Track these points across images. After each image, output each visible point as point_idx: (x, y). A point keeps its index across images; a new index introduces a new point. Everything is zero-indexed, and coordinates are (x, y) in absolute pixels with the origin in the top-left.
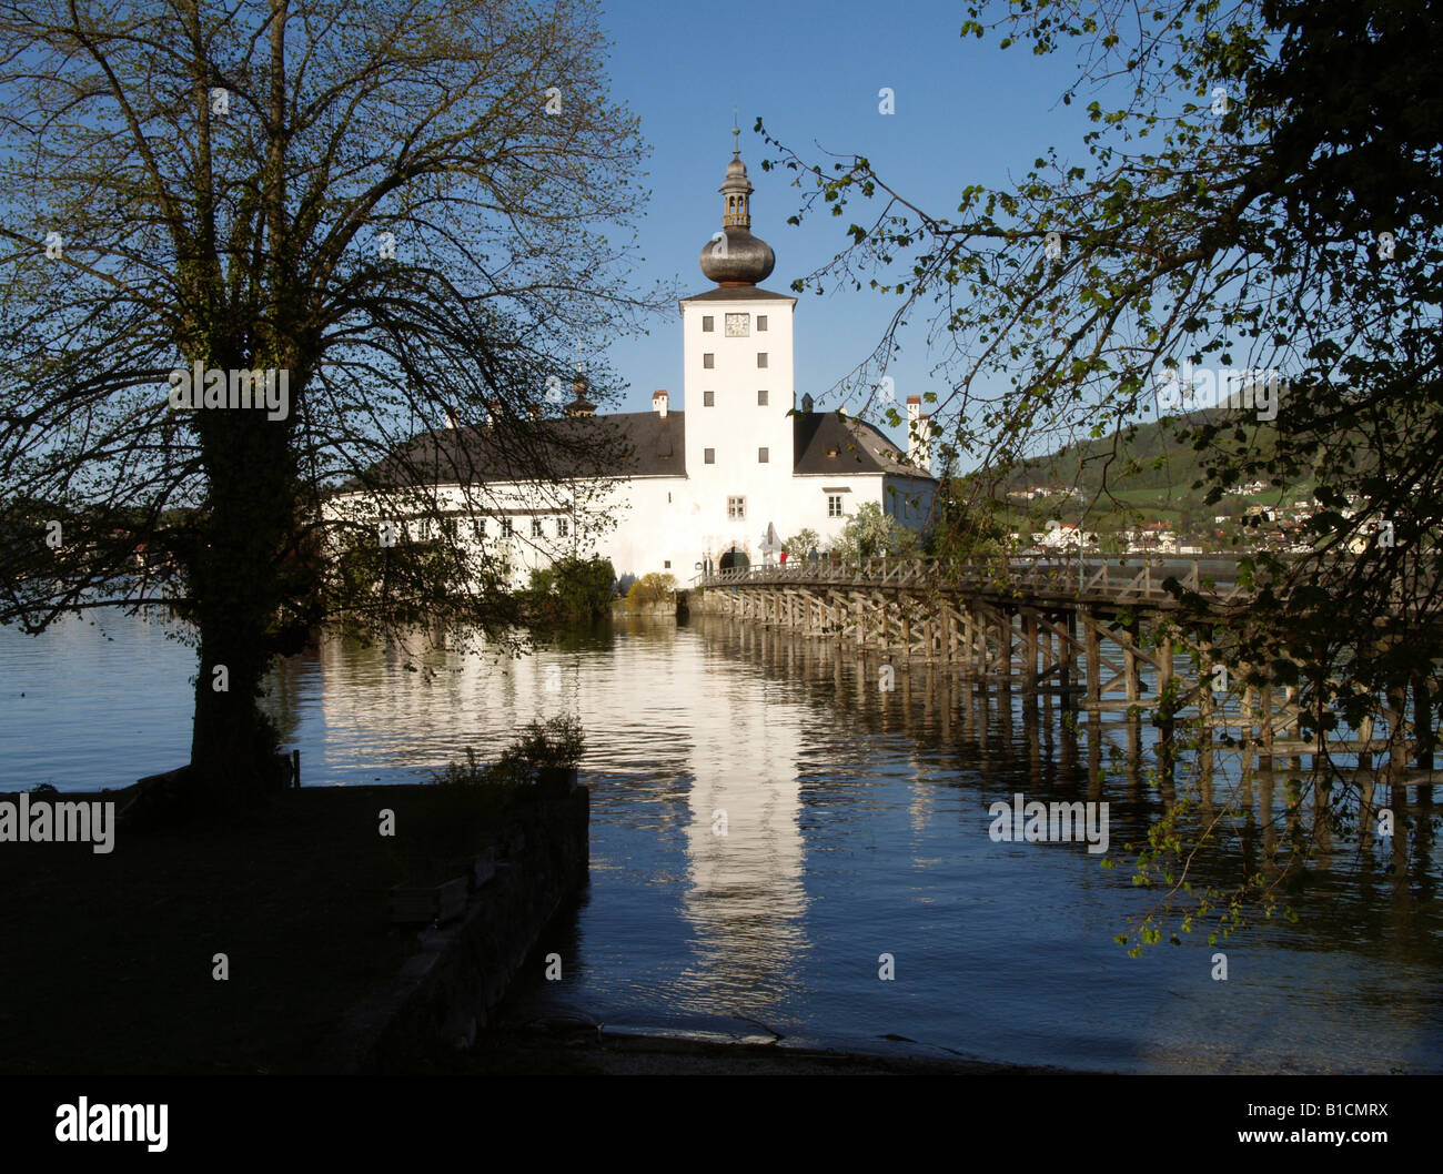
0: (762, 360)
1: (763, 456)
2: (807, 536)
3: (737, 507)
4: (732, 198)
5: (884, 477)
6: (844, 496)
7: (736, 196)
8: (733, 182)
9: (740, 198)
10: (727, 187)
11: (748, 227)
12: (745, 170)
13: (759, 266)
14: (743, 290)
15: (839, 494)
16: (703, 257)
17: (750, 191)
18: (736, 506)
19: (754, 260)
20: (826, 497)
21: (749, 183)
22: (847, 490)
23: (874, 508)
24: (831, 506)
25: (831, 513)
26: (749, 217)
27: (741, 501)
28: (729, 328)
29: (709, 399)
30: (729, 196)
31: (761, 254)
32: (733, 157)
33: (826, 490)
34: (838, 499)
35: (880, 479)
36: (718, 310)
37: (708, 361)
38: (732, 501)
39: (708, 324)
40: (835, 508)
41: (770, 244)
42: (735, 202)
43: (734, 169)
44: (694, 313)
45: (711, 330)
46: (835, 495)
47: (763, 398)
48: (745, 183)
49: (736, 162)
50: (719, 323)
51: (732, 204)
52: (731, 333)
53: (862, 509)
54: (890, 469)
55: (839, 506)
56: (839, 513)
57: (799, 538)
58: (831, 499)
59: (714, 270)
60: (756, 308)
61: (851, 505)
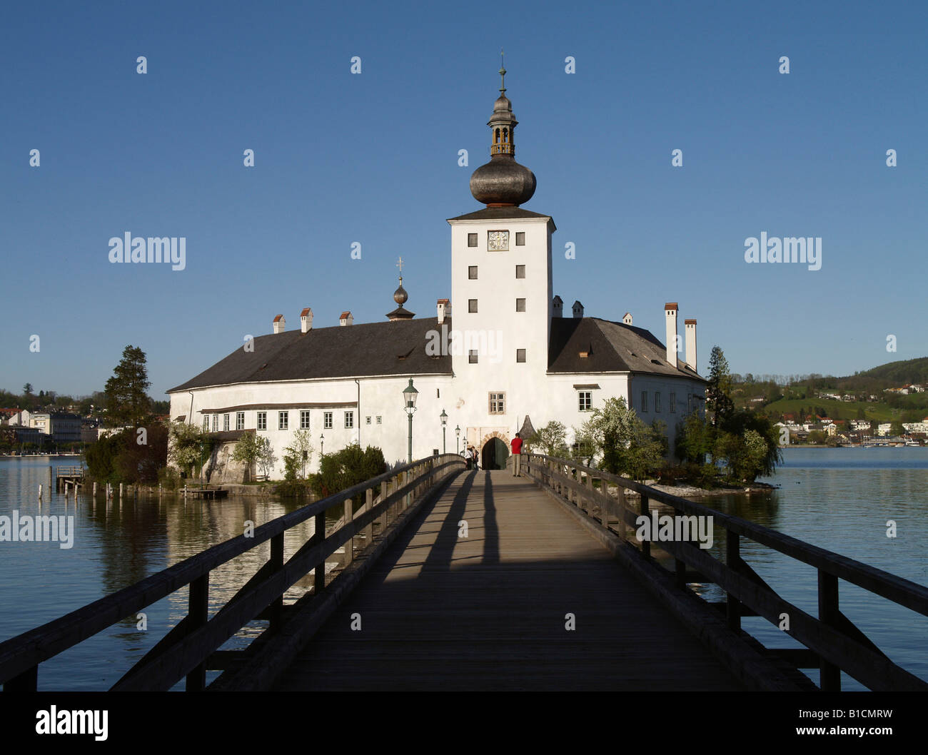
0: (520, 271)
1: (521, 357)
2: (554, 428)
3: (497, 404)
4: (498, 130)
5: (629, 375)
6: (594, 392)
7: (501, 128)
8: (497, 116)
9: (505, 130)
10: (493, 121)
11: (512, 155)
12: (510, 105)
13: (520, 189)
14: (506, 210)
15: (588, 391)
16: (471, 182)
17: (514, 124)
18: (497, 401)
19: (514, 184)
20: (576, 393)
21: (513, 117)
22: (596, 387)
23: (619, 403)
24: (582, 402)
25: (581, 408)
26: (513, 147)
27: (501, 396)
28: (490, 243)
29: (473, 306)
30: (495, 128)
31: (521, 178)
32: (500, 94)
33: (577, 387)
34: (588, 395)
35: (626, 377)
36: (481, 228)
37: (472, 273)
38: (492, 396)
39: (472, 240)
40: (585, 402)
41: (531, 169)
42: (501, 134)
43: (499, 105)
44: (460, 231)
45: (476, 245)
46: (585, 391)
47: (520, 304)
48: (508, 116)
49: (502, 98)
50: (482, 239)
51: (498, 135)
52: (492, 247)
53: (608, 404)
54: (635, 367)
55: (588, 401)
56: (588, 407)
57: (546, 430)
58: (582, 395)
59: (481, 193)
60: (514, 226)
61: (599, 401)
